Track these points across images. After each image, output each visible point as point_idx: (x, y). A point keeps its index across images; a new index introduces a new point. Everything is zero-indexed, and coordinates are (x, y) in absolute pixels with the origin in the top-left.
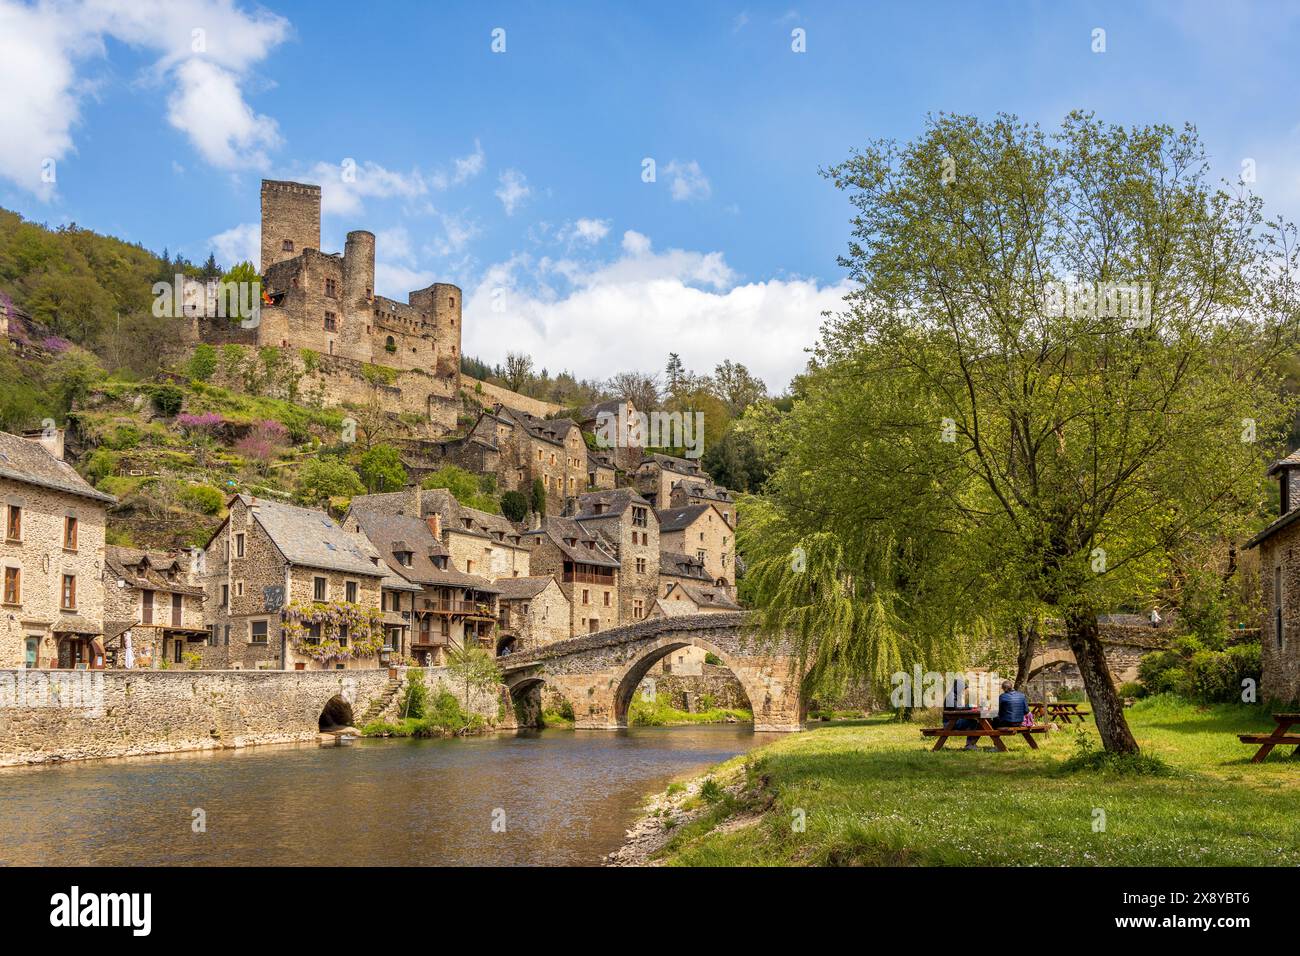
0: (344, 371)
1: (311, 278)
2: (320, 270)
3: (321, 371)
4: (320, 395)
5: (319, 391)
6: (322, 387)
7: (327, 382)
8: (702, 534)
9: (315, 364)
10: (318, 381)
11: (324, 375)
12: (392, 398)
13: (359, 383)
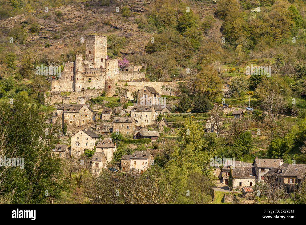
0: (56, 95)
1: (67, 68)
2: (69, 66)
3: (50, 96)
4: (50, 102)
5: (50, 101)
6: (50, 100)
7: (52, 99)
8: (78, 138)
9: (49, 95)
10: (49, 99)
11: (51, 97)
12: (67, 100)
13: (60, 97)
